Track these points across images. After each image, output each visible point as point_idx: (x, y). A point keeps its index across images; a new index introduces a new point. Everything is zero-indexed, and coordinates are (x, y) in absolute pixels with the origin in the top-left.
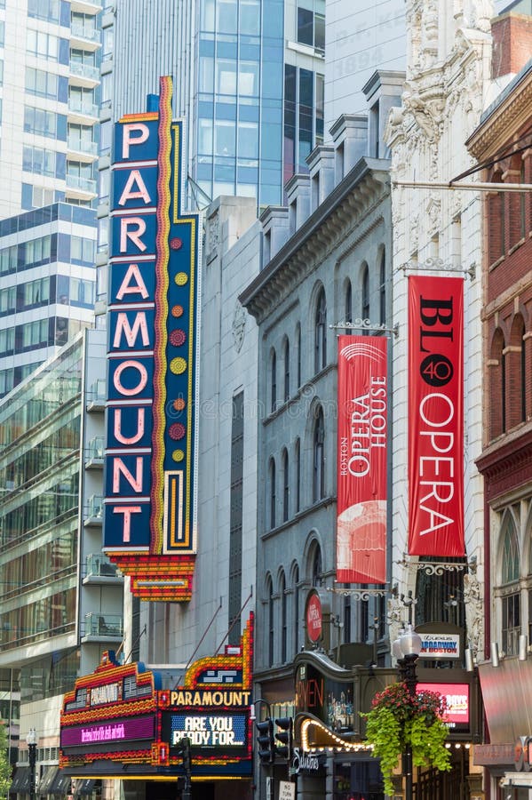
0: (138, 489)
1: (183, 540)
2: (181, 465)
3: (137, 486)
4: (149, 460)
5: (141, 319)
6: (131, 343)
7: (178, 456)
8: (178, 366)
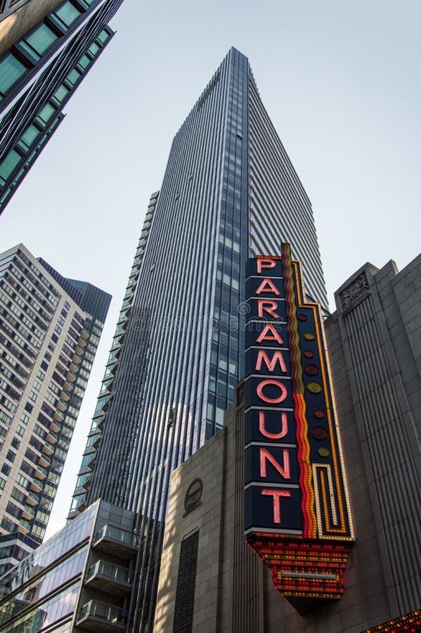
1: (339, 527)
2: (328, 460)
6: (271, 369)
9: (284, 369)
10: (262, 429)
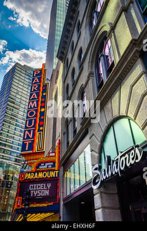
0: (31, 137)
2: (42, 130)
3: (31, 136)
4: (34, 131)
5: (35, 102)
6: (32, 107)
7: (41, 128)
8: (43, 110)
9: (36, 106)
10: (27, 126)
